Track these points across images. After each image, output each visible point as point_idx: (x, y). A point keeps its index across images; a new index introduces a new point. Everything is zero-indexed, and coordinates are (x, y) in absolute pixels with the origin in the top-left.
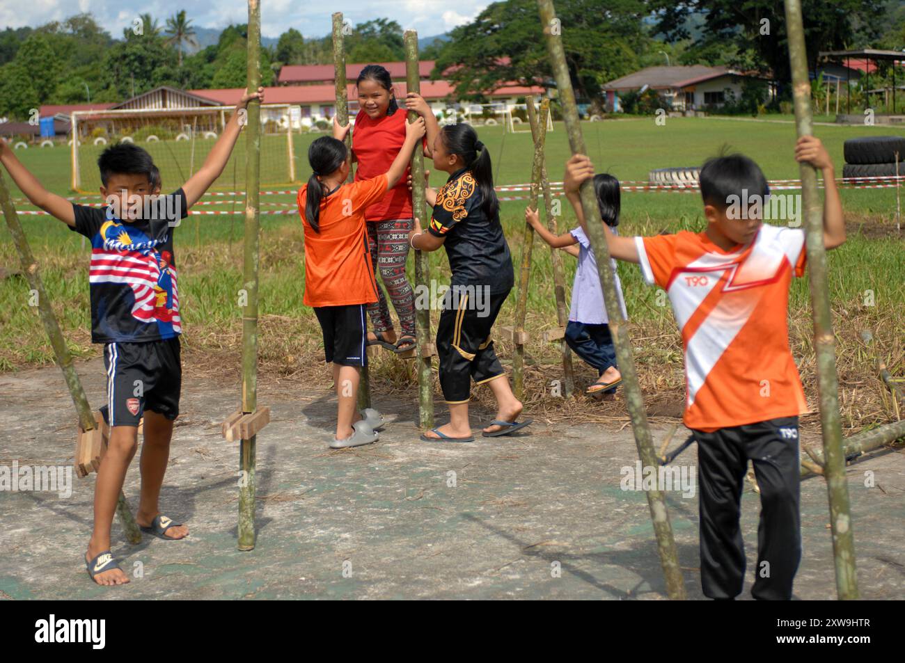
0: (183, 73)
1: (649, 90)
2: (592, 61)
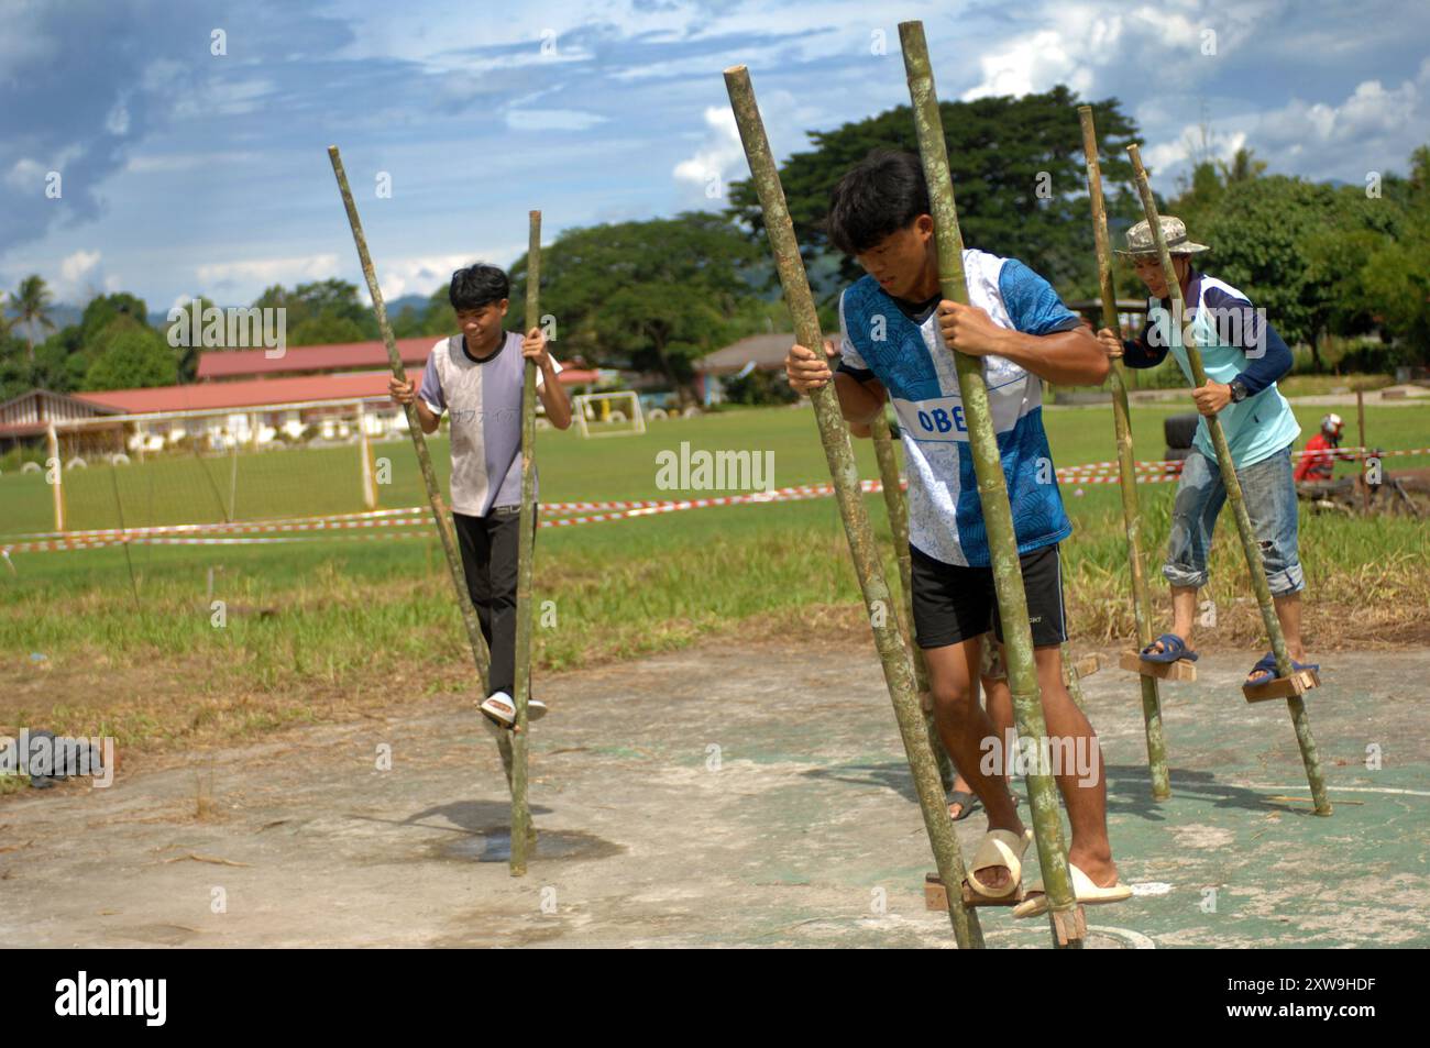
0: (36, 370)
1: (757, 371)
2: (684, 330)
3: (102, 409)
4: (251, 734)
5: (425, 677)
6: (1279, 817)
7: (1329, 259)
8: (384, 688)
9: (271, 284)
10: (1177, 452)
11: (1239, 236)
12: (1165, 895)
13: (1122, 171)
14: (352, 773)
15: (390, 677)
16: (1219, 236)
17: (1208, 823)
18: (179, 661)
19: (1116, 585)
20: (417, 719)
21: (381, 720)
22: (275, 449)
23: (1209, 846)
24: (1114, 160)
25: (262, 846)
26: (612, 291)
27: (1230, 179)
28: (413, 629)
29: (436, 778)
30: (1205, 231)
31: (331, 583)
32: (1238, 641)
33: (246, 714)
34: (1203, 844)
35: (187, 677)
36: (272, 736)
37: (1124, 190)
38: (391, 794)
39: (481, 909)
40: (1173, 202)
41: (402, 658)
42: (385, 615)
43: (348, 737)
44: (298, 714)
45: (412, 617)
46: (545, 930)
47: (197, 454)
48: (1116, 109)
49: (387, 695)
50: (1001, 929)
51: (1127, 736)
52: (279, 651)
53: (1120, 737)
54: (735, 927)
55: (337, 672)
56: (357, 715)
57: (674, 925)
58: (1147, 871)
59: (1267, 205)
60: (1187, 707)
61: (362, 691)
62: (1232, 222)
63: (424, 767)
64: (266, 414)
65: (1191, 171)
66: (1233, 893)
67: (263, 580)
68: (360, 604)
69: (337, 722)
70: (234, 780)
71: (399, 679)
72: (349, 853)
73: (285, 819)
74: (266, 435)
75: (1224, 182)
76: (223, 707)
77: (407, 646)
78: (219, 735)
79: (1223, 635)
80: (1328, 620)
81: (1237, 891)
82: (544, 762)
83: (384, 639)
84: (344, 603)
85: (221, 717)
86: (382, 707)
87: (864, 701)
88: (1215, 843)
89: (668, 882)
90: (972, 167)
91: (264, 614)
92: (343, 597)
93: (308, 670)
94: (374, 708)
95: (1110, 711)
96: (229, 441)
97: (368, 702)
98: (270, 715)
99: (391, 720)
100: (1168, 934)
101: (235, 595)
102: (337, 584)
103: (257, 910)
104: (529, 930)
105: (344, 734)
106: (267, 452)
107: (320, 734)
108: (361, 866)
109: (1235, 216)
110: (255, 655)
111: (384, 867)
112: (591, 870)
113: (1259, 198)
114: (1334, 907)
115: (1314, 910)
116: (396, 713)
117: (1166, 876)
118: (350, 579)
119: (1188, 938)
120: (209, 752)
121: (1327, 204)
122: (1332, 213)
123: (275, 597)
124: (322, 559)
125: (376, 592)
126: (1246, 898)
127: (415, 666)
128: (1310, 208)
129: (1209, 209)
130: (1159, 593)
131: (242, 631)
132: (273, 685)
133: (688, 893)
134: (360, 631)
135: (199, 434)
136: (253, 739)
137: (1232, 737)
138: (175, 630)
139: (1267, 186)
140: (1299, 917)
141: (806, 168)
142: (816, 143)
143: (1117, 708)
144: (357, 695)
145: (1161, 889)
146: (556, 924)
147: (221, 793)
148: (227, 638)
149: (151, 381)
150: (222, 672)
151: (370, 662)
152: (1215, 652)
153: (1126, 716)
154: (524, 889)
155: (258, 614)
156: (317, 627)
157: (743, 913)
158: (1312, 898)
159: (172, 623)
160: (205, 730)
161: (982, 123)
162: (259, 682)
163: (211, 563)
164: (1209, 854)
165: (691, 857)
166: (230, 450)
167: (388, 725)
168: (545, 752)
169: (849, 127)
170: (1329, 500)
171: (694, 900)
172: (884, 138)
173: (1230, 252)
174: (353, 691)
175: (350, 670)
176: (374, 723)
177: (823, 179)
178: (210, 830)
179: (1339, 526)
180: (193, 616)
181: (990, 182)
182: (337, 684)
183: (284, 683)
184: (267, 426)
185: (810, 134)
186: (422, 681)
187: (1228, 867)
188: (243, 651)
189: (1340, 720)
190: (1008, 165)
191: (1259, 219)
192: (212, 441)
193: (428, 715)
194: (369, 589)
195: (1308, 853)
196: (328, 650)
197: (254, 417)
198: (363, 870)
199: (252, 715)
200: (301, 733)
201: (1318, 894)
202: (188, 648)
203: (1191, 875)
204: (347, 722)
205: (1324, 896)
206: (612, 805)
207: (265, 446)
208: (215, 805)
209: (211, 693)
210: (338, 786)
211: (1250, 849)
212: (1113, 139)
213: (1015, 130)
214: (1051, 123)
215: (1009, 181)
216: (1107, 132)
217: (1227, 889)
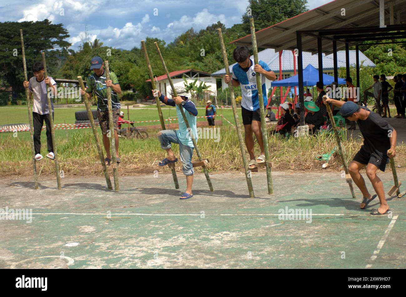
6: (108, 223)
7: (119, 69)
10: (79, 121)
12: (77, 246)
13: (63, 44)
17: (89, 225)
19: (62, 159)
23: (89, 232)
24: (61, 41)
27: (93, 47)
30: (86, 61)
32: (96, 174)
34: (87, 231)
37: (64, 49)
40: (77, 53)
48: (62, 27)
51: (66, 201)
53: (64, 201)
58: (72, 239)
59: (103, 55)
60: (82, 192)
65: (82, 44)
66: (96, 245)
75: (91, 48)
79: (92, 172)
80: (120, 168)
81: (97, 244)
95: (61, 194)
100: (78, 257)
113: (101, 53)
114: (123, 247)
115: (118, 248)
117: (77, 241)
119: (83, 258)
121: (119, 55)
122: (120, 57)
126: (100, 246)
128: (114, 56)
129: (88, 55)
130: (74, 160)
137: (95, 200)
139: (102, 49)
140: (114, 250)
143: (63, 193)
145: (76, 244)
152: (90, 177)
153: (65, 195)
158: (117, 245)
164: (89, 234)
170: (120, 135)
179: (123, 142)
181: (26, 45)
187: (94, 237)
189: (124, 195)
190: (31, 40)
195: (116, 232)
201: (119, 244)
203: (84, 240)
205: (120, 244)
211: (100, 232)
212: (61, 35)
213: (33, 31)
214: (44, 30)
215: (32, 45)
216: (59, 33)
217: (94, 244)
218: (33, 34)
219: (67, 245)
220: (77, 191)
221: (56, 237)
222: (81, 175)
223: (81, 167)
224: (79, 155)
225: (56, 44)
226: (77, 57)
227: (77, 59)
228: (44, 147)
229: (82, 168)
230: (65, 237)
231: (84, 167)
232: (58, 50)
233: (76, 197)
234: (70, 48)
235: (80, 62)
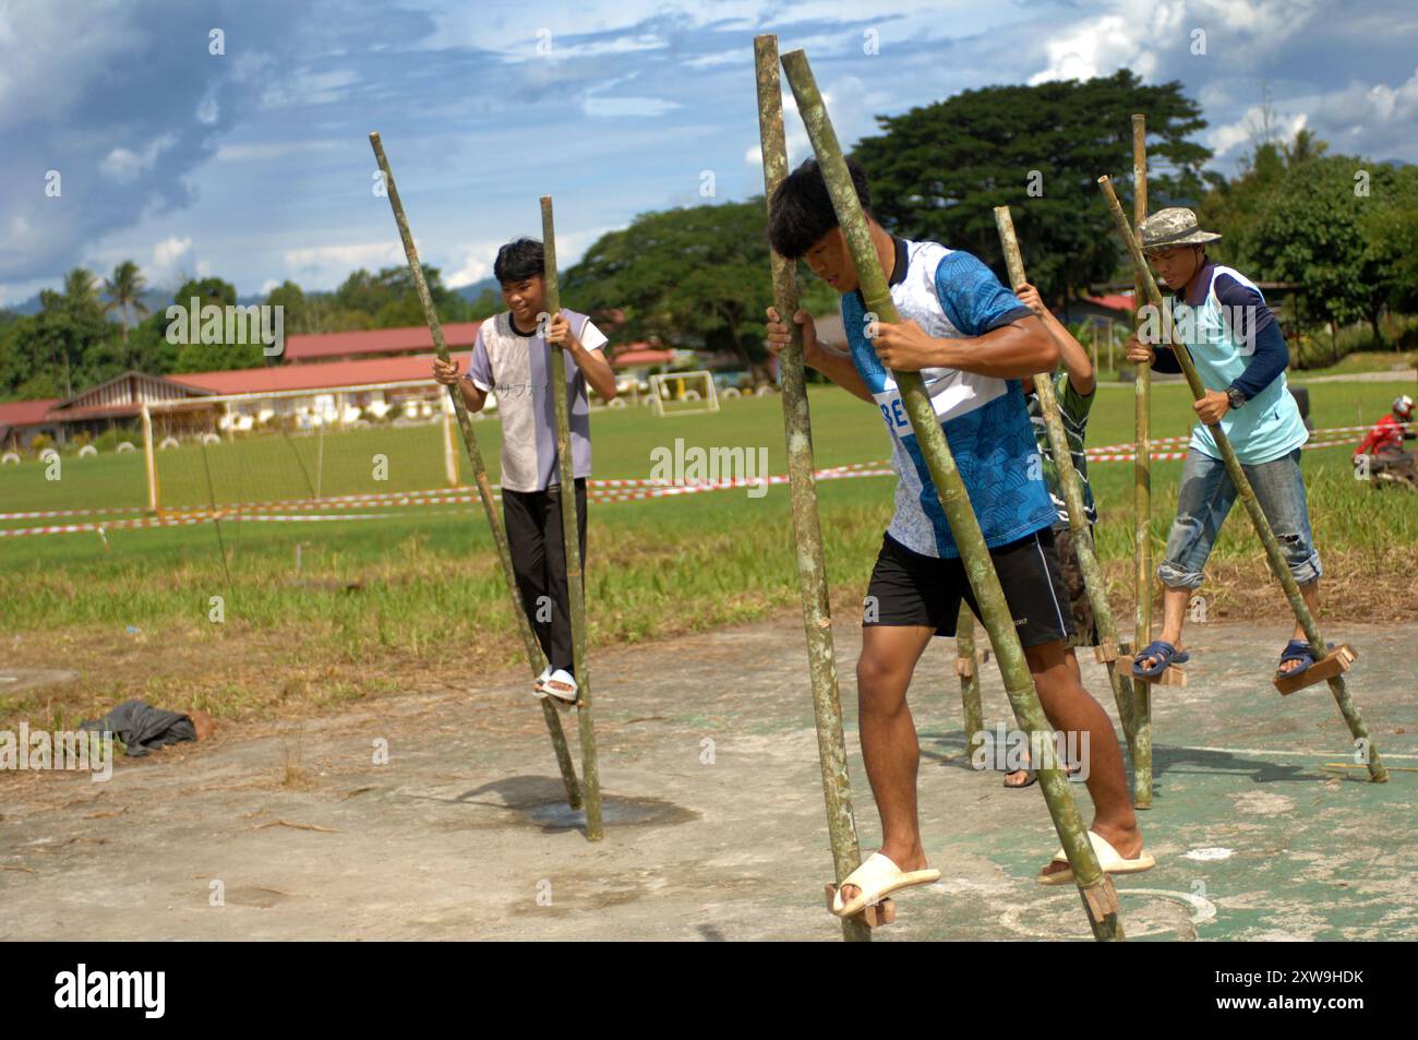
0: (131, 352)
2: (756, 311)
3: (193, 390)
4: (338, 704)
5: (506, 649)
6: (1339, 784)
7: (1389, 237)
8: (466, 659)
9: (357, 269)
11: (1300, 215)
12: (1225, 861)
13: (1185, 153)
14: (436, 741)
15: (472, 649)
16: (1280, 215)
17: (1269, 790)
18: (269, 633)
20: (498, 689)
21: (464, 690)
22: (360, 427)
23: (1270, 812)
24: (1176, 142)
25: (348, 812)
26: (686, 273)
27: (1292, 160)
28: (494, 602)
29: (516, 746)
30: (1267, 211)
31: (415, 558)
33: (333, 685)
34: (1264, 811)
35: (277, 650)
36: (358, 706)
37: (1187, 171)
38: (473, 761)
39: (561, 873)
40: (1235, 183)
41: (483, 631)
42: (466, 589)
43: (431, 707)
44: (382, 684)
45: (493, 591)
46: (622, 893)
47: (285, 434)
48: (1178, 92)
49: (469, 666)
50: (1065, 893)
51: (1190, 704)
52: (365, 624)
53: (1182, 706)
54: (807, 891)
55: (421, 643)
56: (440, 686)
57: (747, 889)
58: (1209, 836)
59: (1329, 185)
60: (1248, 677)
61: (445, 663)
62: (1293, 202)
63: (504, 736)
64: (351, 394)
65: (1253, 152)
66: (1293, 858)
67: (350, 555)
68: (443, 578)
69: (420, 693)
70: (321, 749)
71: (480, 650)
72: (431, 819)
73: (371, 786)
74: (351, 415)
75: (1285, 163)
76: (311, 678)
77: (488, 619)
78: (307, 705)
80: (1388, 592)
81: (1296, 856)
82: (621, 731)
83: (466, 612)
84: (427, 577)
85: (309, 688)
86: (464, 678)
87: (932, 671)
88: (1275, 809)
89: (742, 847)
90: (1037, 150)
91: (350, 588)
92: (426, 572)
93: (392, 643)
94: (457, 678)
96: (316, 421)
97: (450, 673)
98: (355, 686)
99: (473, 691)
100: (1228, 898)
101: (322, 570)
102: (421, 559)
103: (344, 874)
104: (606, 893)
105: (427, 704)
106: (353, 431)
107: (404, 704)
108: (446, 832)
109: (1296, 196)
110: (341, 628)
111: (467, 833)
112: (666, 835)
113: (1320, 179)
114: (1392, 872)
115: (1372, 875)
116: (479, 683)
117: (1227, 842)
118: (433, 555)
119: (1248, 902)
120: (298, 721)
121: (1387, 183)
122: (1391, 192)
123: (361, 571)
124: (407, 534)
125: (458, 568)
126: (1307, 863)
127: (496, 638)
129: (1271, 190)
130: (1220, 565)
131: (330, 604)
132: (359, 657)
133: (760, 858)
134: (442, 604)
135: (287, 414)
136: (339, 709)
137: (1292, 706)
138: (264, 604)
139: (1328, 166)
140: (1358, 882)
141: (874, 152)
142: (885, 128)
144: (439, 666)
145: (1223, 854)
146: (633, 888)
147: (309, 761)
148: (315, 612)
149: (240, 363)
150: (310, 644)
151: (452, 634)
152: (1276, 624)
154: (601, 854)
155: (344, 589)
156: (401, 600)
157: (815, 877)
158: (1370, 863)
159: (261, 597)
160: (294, 700)
161: (1046, 107)
162: (346, 654)
163: (299, 539)
164: (1269, 820)
165: (764, 823)
166: (317, 429)
167: (469, 695)
168: (622, 721)
169: (917, 111)
171: (765, 864)
172: (952, 122)
173: (1291, 231)
174: (436, 662)
175: (433, 642)
176: (456, 693)
177: (892, 162)
178: (298, 797)
179: (1399, 499)
180: (281, 589)
181: (1055, 164)
182: (420, 656)
183: (369, 655)
184: (353, 406)
185: (879, 118)
186: (502, 652)
187: (1288, 833)
188: (330, 623)
190: (1073, 147)
191: (1320, 198)
192: (299, 421)
193: (508, 686)
194: (451, 564)
195: (1367, 819)
196: (412, 622)
197: (340, 398)
198: (446, 835)
199: (338, 685)
200: (386, 704)
201: (1376, 859)
202: (277, 621)
203: (1251, 841)
204: (430, 692)
205: (1382, 861)
206: (686, 773)
207: (350, 426)
208: (304, 772)
209: (299, 665)
210: (421, 754)
211: (1310, 815)
212: (1175, 121)
213: (1079, 113)
214: (1115, 106)
215: (1074, 162)
216: (1170, 115)
217: (1287, 855)
218: (1079, 126)
219: (1192, 855)
220: (1230, 671)
221: (1153, 826)
222: (1246, 617)
223: (1245, 588)
224: (1238, 546)
225: (1159, 156)
226: (1235, 197)
227: (1234, 205)
228: (1118, 519)
229: (1248, 592)
230: (1184, 829)
231: (1254, 588)
232: (1166, 177)
233: (1226, 692)
234: (1207, 166)
235: (1244, 218)
